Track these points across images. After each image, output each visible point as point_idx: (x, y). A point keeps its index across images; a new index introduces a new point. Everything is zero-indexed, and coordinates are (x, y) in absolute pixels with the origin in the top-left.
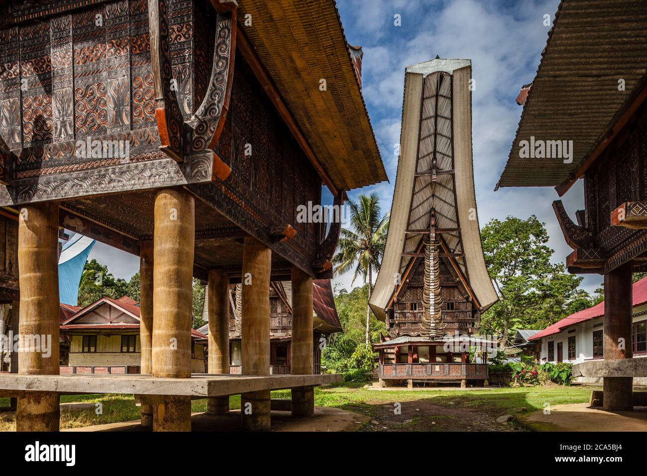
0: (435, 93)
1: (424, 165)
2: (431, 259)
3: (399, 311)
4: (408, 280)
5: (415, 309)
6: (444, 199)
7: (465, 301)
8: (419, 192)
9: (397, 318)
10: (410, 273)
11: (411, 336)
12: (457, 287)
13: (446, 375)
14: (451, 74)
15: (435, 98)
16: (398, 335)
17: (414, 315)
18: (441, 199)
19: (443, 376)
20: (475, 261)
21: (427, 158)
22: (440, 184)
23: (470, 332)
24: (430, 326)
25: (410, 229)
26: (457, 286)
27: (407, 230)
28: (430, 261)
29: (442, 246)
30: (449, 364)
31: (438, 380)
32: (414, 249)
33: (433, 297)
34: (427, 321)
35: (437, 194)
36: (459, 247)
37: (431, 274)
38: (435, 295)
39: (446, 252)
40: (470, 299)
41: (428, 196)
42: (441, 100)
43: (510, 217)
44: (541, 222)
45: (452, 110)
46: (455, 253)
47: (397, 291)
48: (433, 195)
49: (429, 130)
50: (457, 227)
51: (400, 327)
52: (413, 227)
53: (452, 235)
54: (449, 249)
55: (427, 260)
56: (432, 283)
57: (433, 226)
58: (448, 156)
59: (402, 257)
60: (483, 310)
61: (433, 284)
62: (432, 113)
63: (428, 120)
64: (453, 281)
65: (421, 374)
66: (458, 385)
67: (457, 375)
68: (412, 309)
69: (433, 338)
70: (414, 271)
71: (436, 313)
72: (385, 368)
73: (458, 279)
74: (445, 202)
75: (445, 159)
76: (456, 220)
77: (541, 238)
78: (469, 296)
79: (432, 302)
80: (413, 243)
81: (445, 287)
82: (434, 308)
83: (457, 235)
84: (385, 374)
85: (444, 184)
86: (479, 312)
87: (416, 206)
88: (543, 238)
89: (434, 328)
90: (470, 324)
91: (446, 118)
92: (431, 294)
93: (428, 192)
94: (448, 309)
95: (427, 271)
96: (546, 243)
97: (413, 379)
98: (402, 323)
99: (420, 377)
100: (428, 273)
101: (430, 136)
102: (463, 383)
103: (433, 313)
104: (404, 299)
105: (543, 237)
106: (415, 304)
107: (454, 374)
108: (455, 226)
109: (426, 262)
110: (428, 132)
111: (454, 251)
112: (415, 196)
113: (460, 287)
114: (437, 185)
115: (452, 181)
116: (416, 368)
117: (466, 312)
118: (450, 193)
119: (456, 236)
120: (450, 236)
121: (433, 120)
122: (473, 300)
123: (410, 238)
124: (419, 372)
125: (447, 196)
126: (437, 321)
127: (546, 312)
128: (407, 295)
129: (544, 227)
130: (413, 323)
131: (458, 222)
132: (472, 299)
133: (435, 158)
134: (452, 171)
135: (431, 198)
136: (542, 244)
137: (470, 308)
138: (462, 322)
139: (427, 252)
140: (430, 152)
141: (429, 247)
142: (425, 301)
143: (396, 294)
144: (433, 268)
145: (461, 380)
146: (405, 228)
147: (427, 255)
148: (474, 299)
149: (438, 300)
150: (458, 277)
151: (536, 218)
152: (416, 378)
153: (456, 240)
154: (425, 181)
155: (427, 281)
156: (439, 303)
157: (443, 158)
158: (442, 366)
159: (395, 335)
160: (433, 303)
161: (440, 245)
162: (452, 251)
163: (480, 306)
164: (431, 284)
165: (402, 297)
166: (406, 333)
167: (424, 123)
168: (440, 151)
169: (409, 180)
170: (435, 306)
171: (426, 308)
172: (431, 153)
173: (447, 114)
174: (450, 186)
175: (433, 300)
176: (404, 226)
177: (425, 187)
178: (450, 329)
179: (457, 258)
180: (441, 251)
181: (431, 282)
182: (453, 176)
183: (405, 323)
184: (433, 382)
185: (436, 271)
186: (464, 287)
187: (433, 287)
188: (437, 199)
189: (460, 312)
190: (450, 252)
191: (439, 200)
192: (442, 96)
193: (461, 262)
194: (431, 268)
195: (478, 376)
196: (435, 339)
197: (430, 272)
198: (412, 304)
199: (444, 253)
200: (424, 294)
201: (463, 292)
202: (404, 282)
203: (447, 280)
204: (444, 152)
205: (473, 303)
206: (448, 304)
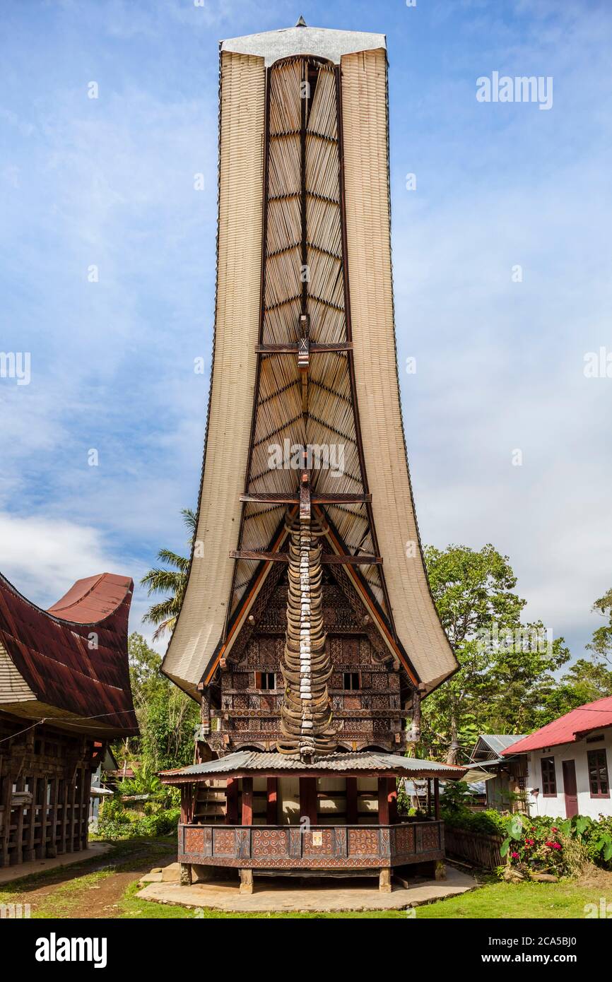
0: (297, 126)
1: (280, 329)
2: (303, 565)
3: (234, 691)
4: (251, 618)
5: (272, 687)
6: (329, 422)
7: (384, 669)
8: (269, 399)
9: (227, 706)
10: (257, 601)
11: (259, 751)
12: (365, 637)
13: (339, 858)
14: (337, 62)
15: (298, 139)
16: (231, 748)
17: (270, 700)
18: (324, 424)
19: (332, 861)
20: (405, 577)
21: (286, 309)
22: (320, 385)
23: (398, 741)
24: (301, 727)
25: (251, 490)
26: (364, 635)
27: (246, 492)
28: (302, 570)
29: (328, 537)
30: (348, 828)
31: (319, 871)
32: (264, 543)
33: (309, 656)
34: (293, 714)
35: (314, 411)
36: (368, 545)
37: (303, 600)
38: (312, 652)
39: (338, 553)
40: (397, 666)
41: (294, 416)
42: (314, 146)
43: (453, 547)
44: (502, 554)
45: (341, 176)
46: (360, 554)
47: (226, 644)
48: (306, 415)
49: (288, 235)
50: (361, 492)
51: (234, 728)
52: (259, 487)
53: (351, 513)
54: (345, 549)
55: (295, 569)
56: (305, 621)
57: (305, 485)
58: (337, 308)
59: (237, 560)
60: (425, 690)
61: (308, 625)
62: (294, 187)
63: (284, 203)
64: (356, 624)
65: (274, 856)
66: (373, 883)
67: (367, 856)
68: (263, 687)
69: (307, 757)
70: (268, 597)
71: (315, 695)
72: (187, 835)
73: (367, 618)
74: (332, 429)
75: (328, 316)
76: (359, 477)
77: (503, 580)
78: (392, 660)
79: (305, 667)
80: (261, 527)
81: (338, 636)
82: (309, 681)
83: (364, 512)
84: (187, 849)
85: (328, 384)
86: (416, 696)
87: (265, 435)
88: (507, 581)
89: (312, 731)
90: (396, 722)
91: (329, 201)
92: (303, 649)
93: (291, 404)
94: (347, 687)
95: (294, 595)
96: (511, 590)
97: (254, 869)
98: (240, 719)
99: (272, 861)
100: (295, 599)
101: (290, 248)
102: (384, 877)
103: (309, 696)
104: (245, 663)
105: (506, 579)
106: (271, 676)
107: (360, 855)
108: (357, 489)
109: (292, 573)
110: (284, 240)
111: (358, 551)
112: (261, 409)
113: (371, 637)
114: (314, 388)
115: (348, 377)
116: (263, 838)
117: (388, 694)
118: (345, 407)
119: (360, 516)
120: (346, 517)
121: (295, 205)
122: (402, 668)
123: (254, 516)
124: (270, 848)
125: (338, 415)
126: (318, 716)
127: (501, 706)
128: (252, 654)
129: (507, 563)
130: (265, 720)
131: (364, 481)
132: (401, 665)
133: (304, 310)
134: (345, 345)
135: (301, 422)
136: (506, 591)
137: (395, 686)
138: (379, 719)
139: (294, 549)
140: (292, 295)
141: (298, 538)
142: (288, 664)
143: (227, 650)
144: (307, 588)
145: (378, 870)
146: (242, 489)
147: (293, 557)
148: (405, 665)
149: (321, 662)
150: (367, 613)
151: (493, 549)
152: (261, 866)
153: (361, 526)
154: (284, 373)
155: (294, 617)
156: (322, 672)
157: (324, 314)
158: (329, 834)
159: (222, 747)
160: (309, 669)
161: (324, 536)
162: (353, 552)
163: (419, 681)
164: (304, 625)
165: (241, 657)
166: (249, 744)
167: (275, 208)
168: (317, 295)
169: (246, 367)
170: (312, 678)
171: (291, 683)
172: (295, 299)
173: (330, 190)
174: (343, 388)
175: (309, 662)
176: (239, 483)
177: (284, 389)
178: (351, 733)
179: (364, 567)
180: (327, 550)
181: (303, 619)
182: (349, 362)
183: (246, 720)
184: (306, 875)
185: (315, 595)
186: (380, 636)
187: (307, 632)
188: (315, 423)
189: (375, 695)
190: (347, 553)
191: (319, 426)
192: (315, 135)
193: (373, 578)
194: (304, 588)
195: (422, 853)
196: (312, 759)
197: (300, 597)
198: (263, 675)
199: (334, 553)
200: (286, 649)
201: (380, 649)
202: (245, 623)
203: (344, 620)
204: (326, 297)
205: (401, 673)
206: (347, 676)
